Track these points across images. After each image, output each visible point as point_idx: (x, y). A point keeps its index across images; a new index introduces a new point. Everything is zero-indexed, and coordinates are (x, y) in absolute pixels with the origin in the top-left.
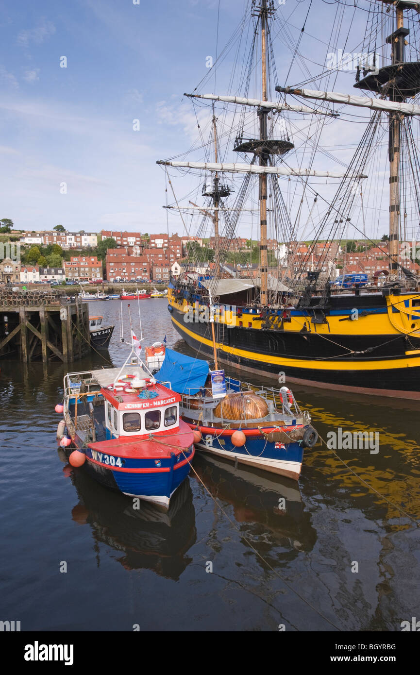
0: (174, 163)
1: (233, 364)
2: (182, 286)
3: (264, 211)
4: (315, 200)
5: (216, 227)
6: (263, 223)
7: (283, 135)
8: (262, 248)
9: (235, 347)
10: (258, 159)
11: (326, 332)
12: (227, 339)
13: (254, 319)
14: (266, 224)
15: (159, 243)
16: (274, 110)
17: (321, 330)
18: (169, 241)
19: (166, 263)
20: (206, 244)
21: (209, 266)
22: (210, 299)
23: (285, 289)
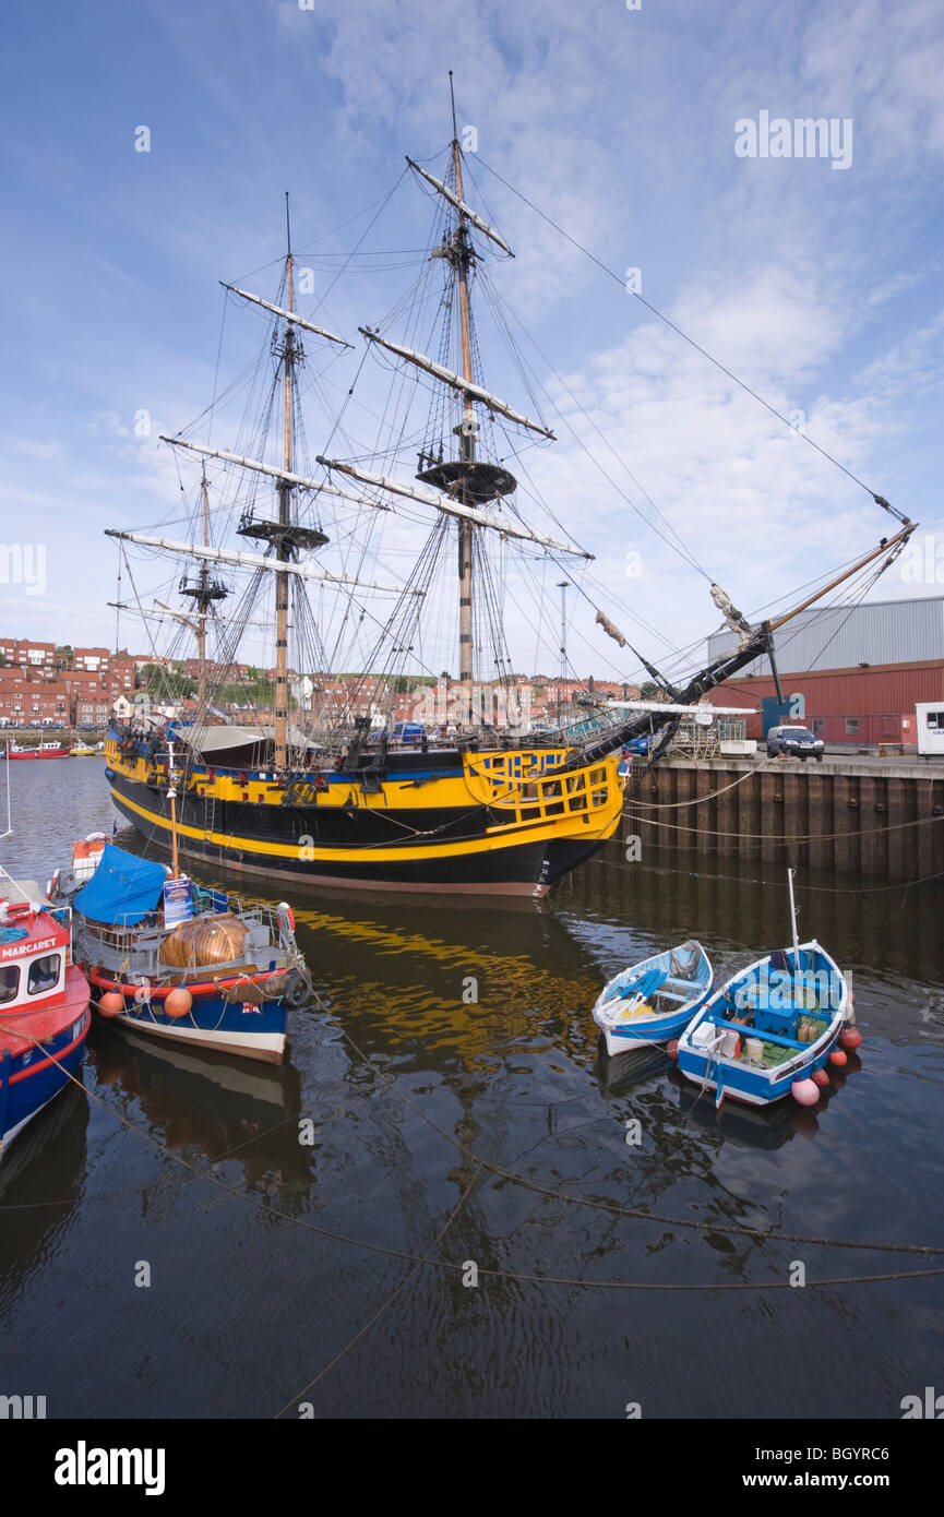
0: (136, 537)
1: (230, 863)
2: (137, 737)
3: (283, 627)
4: (362, 618)
5: (202, 646)
6: (282, 643)
7: (312, 522)
8: (280, 680)
9: (234, 836)
10: (274, 550)
11: (381, 806)
12: (221, 822)
13: (270, 789)
14: (286, 645)
15: (92, 663)
16: (301, 487)
17: (374, 803)
18: (110, 660)
19: (102, 696)
20: (179, 669)
21: (182, 705)
22: (171, 759)
23: (313, 745)
